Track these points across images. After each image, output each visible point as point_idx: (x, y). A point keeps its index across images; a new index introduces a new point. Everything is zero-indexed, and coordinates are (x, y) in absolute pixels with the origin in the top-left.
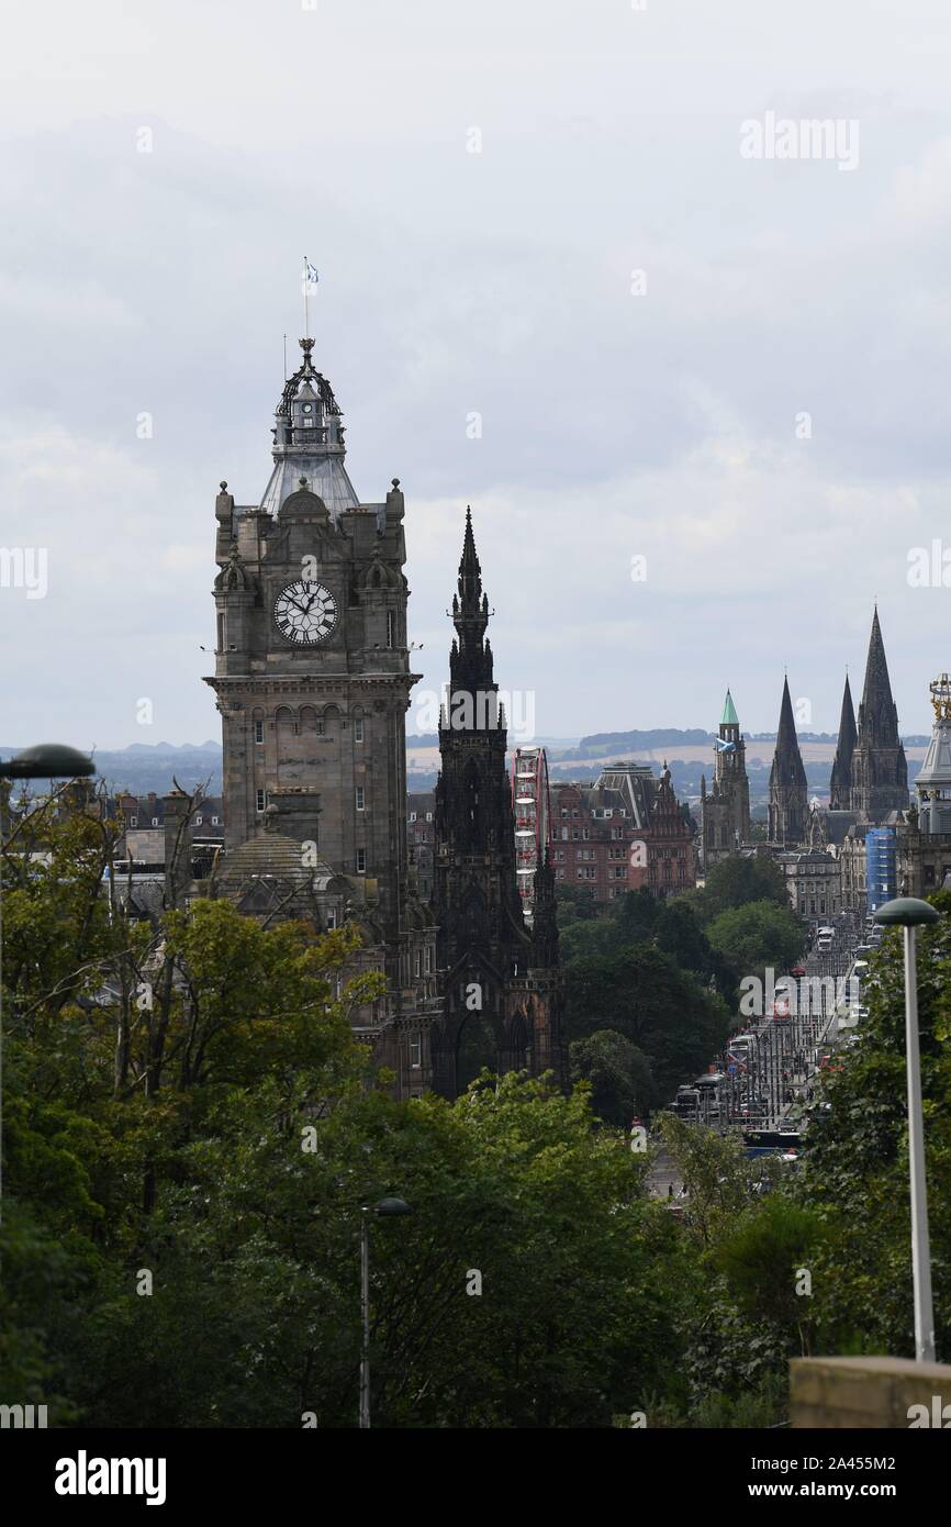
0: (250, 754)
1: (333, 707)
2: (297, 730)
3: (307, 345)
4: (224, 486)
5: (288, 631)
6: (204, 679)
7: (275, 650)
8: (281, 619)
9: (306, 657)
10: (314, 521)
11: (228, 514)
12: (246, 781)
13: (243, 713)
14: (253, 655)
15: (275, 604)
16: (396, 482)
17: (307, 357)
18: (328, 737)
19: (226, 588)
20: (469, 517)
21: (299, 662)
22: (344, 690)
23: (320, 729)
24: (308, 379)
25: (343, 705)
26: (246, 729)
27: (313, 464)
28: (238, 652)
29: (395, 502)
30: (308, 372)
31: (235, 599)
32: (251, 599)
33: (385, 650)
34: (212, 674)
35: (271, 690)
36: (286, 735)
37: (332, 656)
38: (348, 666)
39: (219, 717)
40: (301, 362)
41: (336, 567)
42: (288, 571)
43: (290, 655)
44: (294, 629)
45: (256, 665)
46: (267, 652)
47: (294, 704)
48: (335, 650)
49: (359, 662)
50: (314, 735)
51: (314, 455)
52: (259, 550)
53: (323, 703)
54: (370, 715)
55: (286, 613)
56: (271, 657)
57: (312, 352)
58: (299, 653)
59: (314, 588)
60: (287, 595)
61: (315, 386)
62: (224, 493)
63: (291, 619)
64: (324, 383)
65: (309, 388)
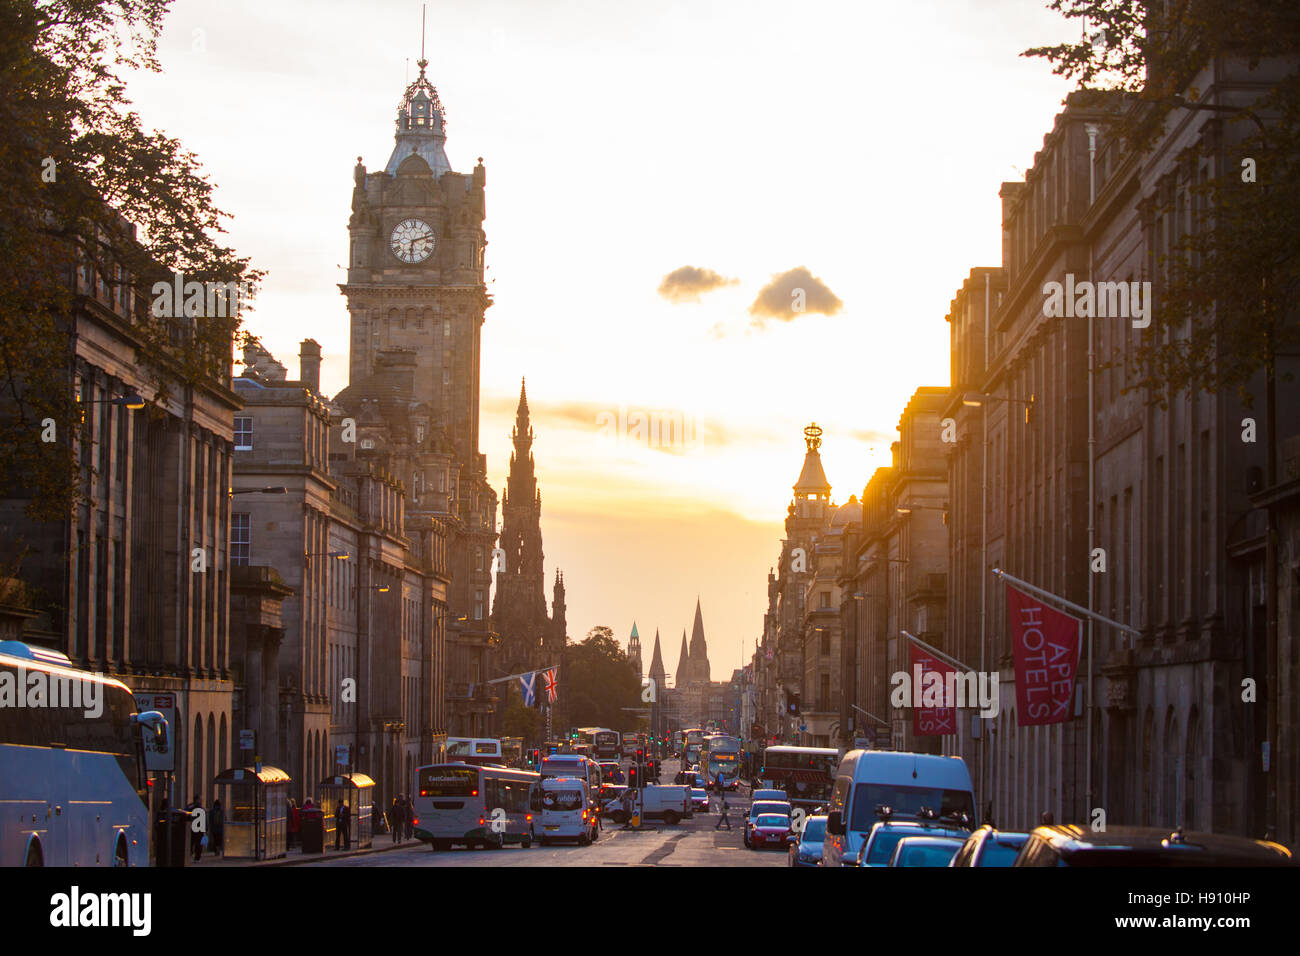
0: (369, 341)
1: (429, 309)
2: (403, 325)
3: (423, 64)
4: (360, 159)
5: (400, 254)
6: (338, 285)
7: (390, 267)
8: (395, 245)
9: (412, 273)
10: (421, 177)
11: (360, 171)
12: (366, 361)
13: (365, 311)
14: (374, 270)
15: (391, 234)
16: (480, 160)
17: (423, 72)
18: (425, 330)
19: (357, 222)
20: (523, 382)
21: (407, 276)
22: (438, 297)
23: (419, 324)
24: (422, 87)
25: (437, 308)
26: (366, 323)
27: (423, 143)
28: (364, 268)
29: (480, 171)
30: (422, 82)
31: (362, 230)
32: (375, 231)
33: (468, 269)
34: (345, 283)
35: (386, 295)
36: (394, 329)
37: (431, 272)
38: (441, 280)
39: (348, 315)
40: (418, 75)
41: (436, 210)
42: (401, 212)
43: (399, 271)
44: (404, 253)
45: (375, 277)
46: (383, 269)
47: (402, 305)
48: (433, 268)
49: (449, 277)
50: (415, 329)
51: (424, 136)
52: (382, 198)
53: (422, 305)
54: (456, 316)
55: (398, 241)
56: (387, 272)
57: (426, 69)
58: (406, 270)
59: (419, 224)
60: (400, 229)
61: (427, 92)
62: (360, 165)
63: (402, 246)
64: (432, 90)
65: (422, 93)
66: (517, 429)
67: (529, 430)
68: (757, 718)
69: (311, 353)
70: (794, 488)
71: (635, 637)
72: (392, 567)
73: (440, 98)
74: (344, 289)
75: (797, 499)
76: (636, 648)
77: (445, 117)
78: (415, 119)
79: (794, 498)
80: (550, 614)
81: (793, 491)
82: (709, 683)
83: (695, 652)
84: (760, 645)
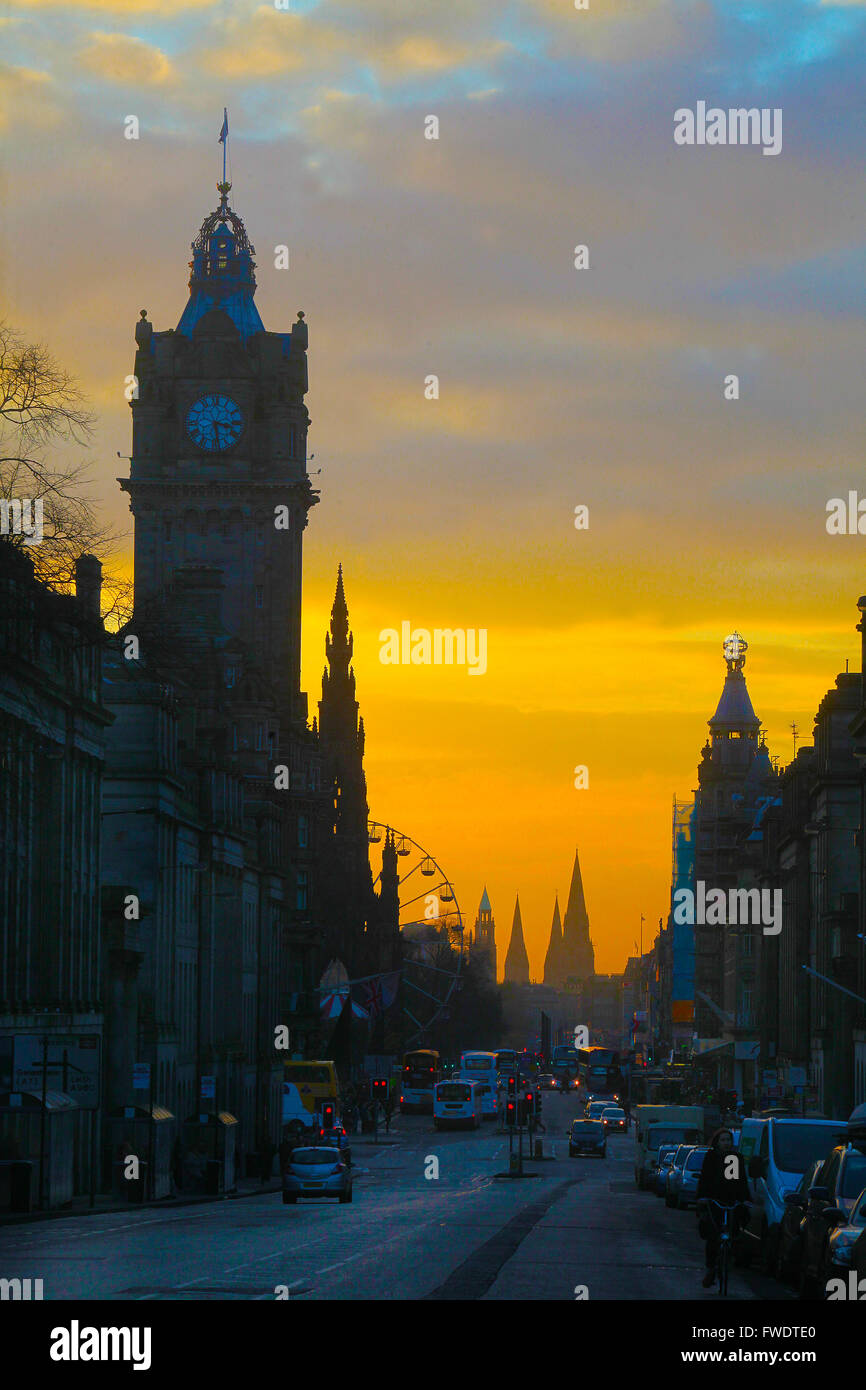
0: (159, 552)
1: (237, 510)
2: (203, 532)
3: (224, 188)
4: (144, 313)
5: (198, 439)
6: (118, 480)
7: (185, 456)
8: (192, 428)
9: (215, 464)
10: (226, 339)
11: (144, 331)
13: (153, 514)
14: (165, 460)
15: (186, 414)
16: (301, 315)
17: (224, 199)
18: (232, 538)
19: (142, 398)
20: (340, 572)
21: (208, 468)
22: (247, 493)
23: (225, 531)
24: (224, 219)
25: (245, 507)
26: (156, 529)
28: (151, 457)
29: (300, 329)
30: (224, 212)
31: (150, 408)
32: (166, 410)
33: (287, 459)
34: (127, 476)
35: (181, 493)
36: (193, 536)
37: (239, 463)
38: (251, 471)
39: (132, 517)
40: (219, 203)
41: (244, 382)
42: (199, 385)
43: (199, 461)
44: (203, 438)
45: (166, 470)
46: (178, 458)
47: (202, 506)
48: (241, 457)
49: (263, 470)
50: (219, 537)
52: (174, 366)
53: (228, 506)
55: (196, 423)
56: (181, 463)
57: (228, 195)
58: (207, 460)
59: (223, 401)
60: (198, 407)
61: (230, 225)
62: (144, 320)
63: (201, 429)
64: (237, 223)
65: (223, 227)
66: (331, 636)
67: (348, 636)
68: (661, 1030)
69: (89, 572)
70: (710, 723)
71: (485, 909)
72: (234, 867)
73: (248, 233)
74: (125, 485)
75: (714, 740)
76: (486, 925)
77: (254, 259)
78: (215, 262)
79: (710, 738)
80: (378, 889)
81: (709, 728)
82: (593, 976)
83: (573, 928)
84: (665, 928)
